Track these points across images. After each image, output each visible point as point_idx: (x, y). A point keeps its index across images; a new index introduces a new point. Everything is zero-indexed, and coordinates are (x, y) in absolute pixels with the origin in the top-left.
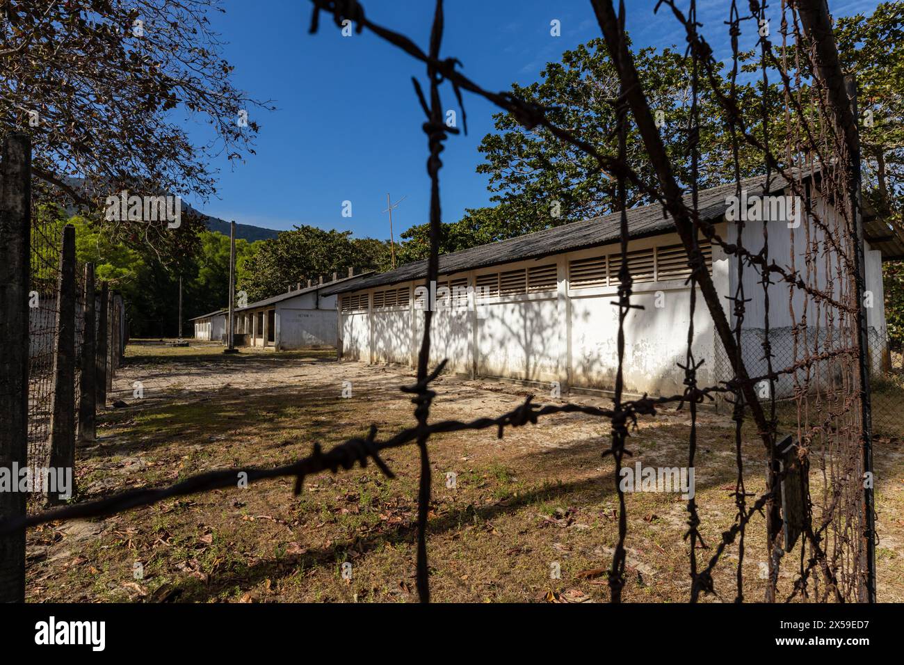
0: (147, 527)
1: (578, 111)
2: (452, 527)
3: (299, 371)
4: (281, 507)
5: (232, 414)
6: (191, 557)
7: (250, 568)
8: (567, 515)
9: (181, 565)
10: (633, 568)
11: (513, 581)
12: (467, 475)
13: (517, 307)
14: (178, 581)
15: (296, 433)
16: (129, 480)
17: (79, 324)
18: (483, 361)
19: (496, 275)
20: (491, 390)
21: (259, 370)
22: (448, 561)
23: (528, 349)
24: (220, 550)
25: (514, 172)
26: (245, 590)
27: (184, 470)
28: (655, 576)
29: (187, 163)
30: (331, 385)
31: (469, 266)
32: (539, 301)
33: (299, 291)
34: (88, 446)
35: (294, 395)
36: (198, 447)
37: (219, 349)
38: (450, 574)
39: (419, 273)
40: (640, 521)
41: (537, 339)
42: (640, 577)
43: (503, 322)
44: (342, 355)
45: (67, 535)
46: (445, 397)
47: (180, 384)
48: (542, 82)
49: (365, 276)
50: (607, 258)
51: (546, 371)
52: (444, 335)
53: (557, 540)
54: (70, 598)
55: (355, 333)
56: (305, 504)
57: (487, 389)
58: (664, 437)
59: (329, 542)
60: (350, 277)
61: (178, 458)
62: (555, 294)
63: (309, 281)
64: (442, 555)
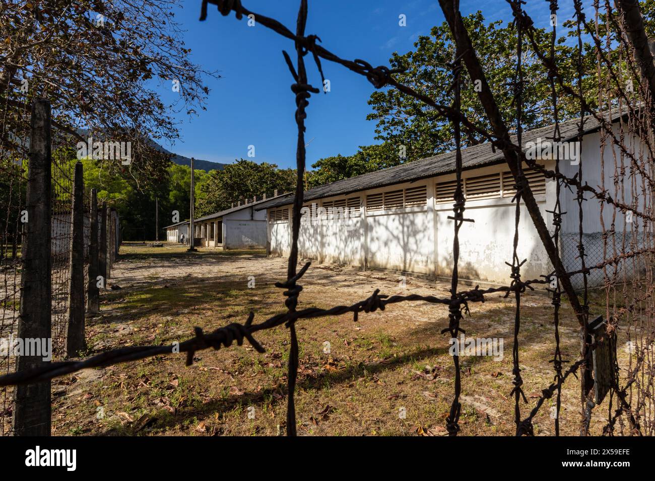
0: (134, 374)
1: (443, 71)
2: (348, 378)
3: (239, 264)
4: (226, 362)
5: (192, 295)
6: (163, 395)
7: (204, 405)
8: (434, 371)
9: (157, 401)
10: (483, 411)
11: (393, 418)
12: (360, 340)
13: (397, 217)
14: (154, 412)
15: (237, 308)
16: (122, 340)
17: (86, 231)
18: (372, 258)
19: (381, 194)
20: (378, 278)
21: (212, 263)
22: (345, 403)
23: (406, 248)
24: (183, 391)
25: (393, 118)
26: (201, 420)
27: (159, 334)
28: (500, 418)
29: (159, 117)
30: (263, 274)
31: (361, 188)
32: (413, 213)
33: (239, 207)
34: (94, 317)
35: (236, 282)
36: (169, 318)
37: (184, 249)
38: (347, 412)
39: (325, 193)
40: (489, 377)
41: (412, 240)
42: (488, 418)
43: (387, 228)
44: (270, 253)
45: (80, 378)
46: (344, 283)
47: (156, 274)
48: (415, 51)
49: (286, 196)
50: (464, 181)
51: (418, 265)
52: (343, 238)
53: (426, 389)
54: (81, 422)
55: (279, 237)
56: (243, 360)
57: (375, 278)
58: (508, 314)
59: (259, 387)
60: (275, 197)
61: (155, 325)
62: (426, 208)
63: (246, 200)
64: (341, 398)
